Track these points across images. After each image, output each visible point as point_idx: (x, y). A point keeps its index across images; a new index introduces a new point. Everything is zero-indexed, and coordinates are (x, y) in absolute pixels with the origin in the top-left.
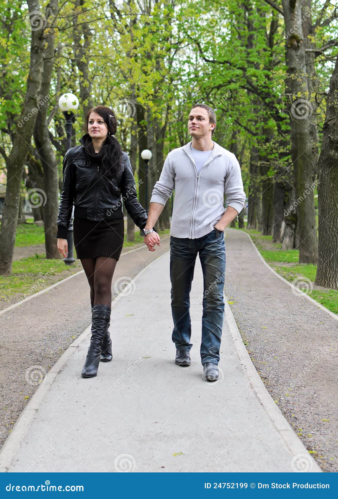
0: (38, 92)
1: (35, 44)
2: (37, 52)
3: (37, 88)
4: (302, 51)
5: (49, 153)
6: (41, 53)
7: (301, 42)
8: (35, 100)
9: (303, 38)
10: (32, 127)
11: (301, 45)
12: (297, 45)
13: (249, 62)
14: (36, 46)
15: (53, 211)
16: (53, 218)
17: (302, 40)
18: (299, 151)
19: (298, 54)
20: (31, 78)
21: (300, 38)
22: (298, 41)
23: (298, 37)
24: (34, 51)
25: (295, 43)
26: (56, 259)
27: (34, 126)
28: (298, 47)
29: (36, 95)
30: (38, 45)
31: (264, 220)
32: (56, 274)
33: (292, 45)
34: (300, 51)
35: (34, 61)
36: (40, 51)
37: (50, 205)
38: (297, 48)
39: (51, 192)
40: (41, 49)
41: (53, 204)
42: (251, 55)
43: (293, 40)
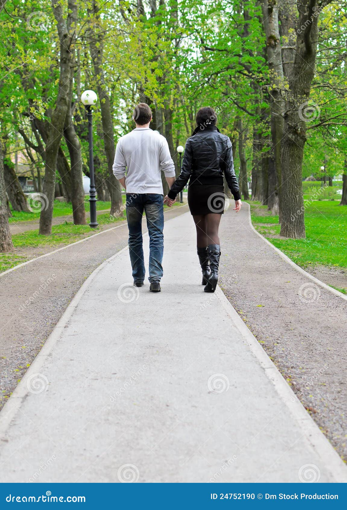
0: (67, 94)
1: (64, 56)
2: (65, 62)
3: (66, 90)
4: (278, 49)
5: (73, 138)
6: (68, 63)
7: (278, 41)
8: (65, 99)
9: (279, 37)
10: (63, 121)
11: (278, 44)
12: (274, 44)
13: (243, 50)
14: (64, 58)
15: (78, 186)
16: (78, 191)
17: (278, 40)
18: (277, 131)
19: (275, 51)
20: (62, 82)
21: (277, 38)
22: (275, 41)
23: (275, 37)
24: (63, 62)
25: (273, 42)
26: (82, 224)
27: (65, 119)
28: (275, 45)
29: (66, 96)
30: (66, 57)
31: (264, 191)
32: (85, 233)
33: (270, 44)
34: (277, 49)
35: (63, 69)
36: (67, 62)
37: (76, 181)
38: (274, 47)
39: (76, 170)
40: (68, 60)
41: (78, 180)
42: (246, 43)
43: (271, 39)
